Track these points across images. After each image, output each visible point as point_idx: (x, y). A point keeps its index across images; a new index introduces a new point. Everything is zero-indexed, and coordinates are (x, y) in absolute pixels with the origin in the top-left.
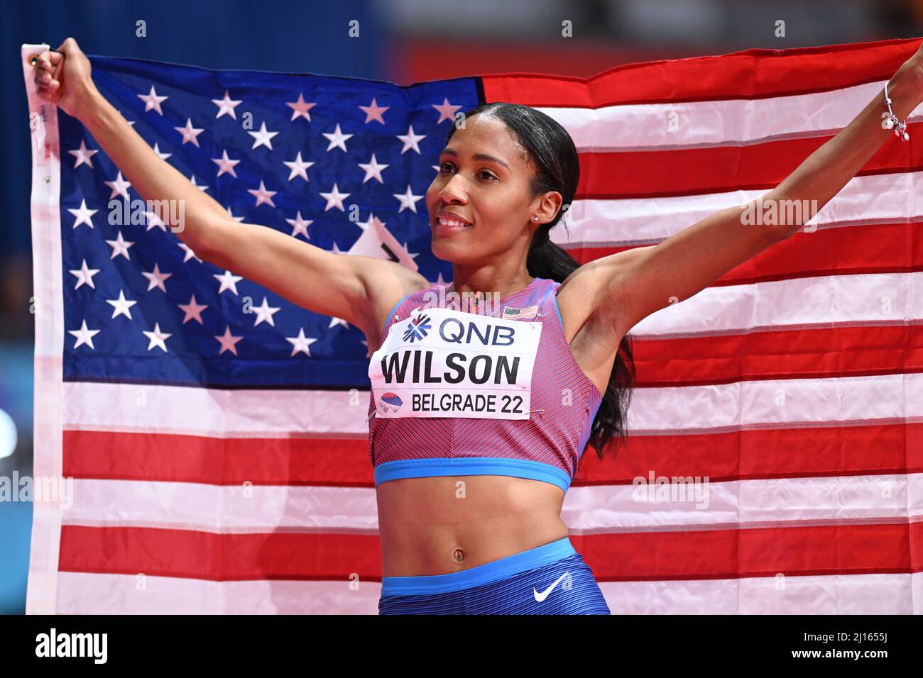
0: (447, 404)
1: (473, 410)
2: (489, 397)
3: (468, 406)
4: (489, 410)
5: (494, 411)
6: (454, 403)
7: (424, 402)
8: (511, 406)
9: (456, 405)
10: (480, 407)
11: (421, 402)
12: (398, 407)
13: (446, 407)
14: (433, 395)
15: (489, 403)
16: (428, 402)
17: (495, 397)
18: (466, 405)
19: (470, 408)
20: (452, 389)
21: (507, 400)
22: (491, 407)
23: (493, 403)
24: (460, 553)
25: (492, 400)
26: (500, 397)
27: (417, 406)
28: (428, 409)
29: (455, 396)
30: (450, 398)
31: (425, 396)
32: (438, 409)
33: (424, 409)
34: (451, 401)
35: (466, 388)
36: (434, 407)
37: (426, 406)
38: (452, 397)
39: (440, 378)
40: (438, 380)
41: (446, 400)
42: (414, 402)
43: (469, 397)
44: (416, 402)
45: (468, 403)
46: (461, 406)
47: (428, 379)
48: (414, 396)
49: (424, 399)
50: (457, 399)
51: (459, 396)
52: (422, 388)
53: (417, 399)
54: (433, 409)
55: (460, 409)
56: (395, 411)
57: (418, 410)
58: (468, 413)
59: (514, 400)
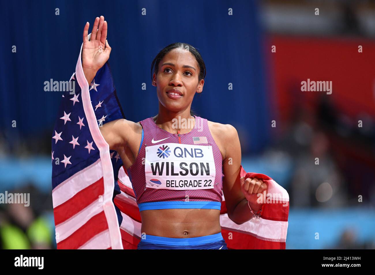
0: (182, 184)
1: (192, 187)
2: (199, 181)
3: (191, 185)
4: (199, 186)
5: (201, 186)
6: (185, 184)
7: (172, 184)
8: (207, 184)
9: (185, 185)
10: (195, 185)
11: (170, 183)
12: (159, 185)
13: (182, 186)
14: (176, 181)
15: (199, 183)
16: (173, 184)
17: (201, 181)
18: (190, 185)
19: (191, 186)
20: (184, 178)
21: (206, 182)
22: (200, 185)
23: (201, 183)
24: (186, 233)
25: (200, 182)
26: (203, 181)
27: (168, 185)
28: (174, 187)
29: (185, 181)
30: (183, 182)
31: (172, 181)
32: (178, 187)
33: (171, 186)
34: (183, 183)
35: (189, 177)
36: (176, 186)
37: (173, 185)
38: (184, 182)
39: (178, 174)
40: (177, 174)
41: (181, 183)
42: (167, 184)
43: (191, 181)
44: (168, 184)
45: (191, 184)
46: (188, 185)
47: (173, 174)
48: (167, 181)
49: (171, 182)
50: (186, 182)
51: (187, 181)
52: (170, 178)
53: (168, 182)
54: (176, 187)
55: (187, 186)
56: (158, 186)
57: (169, 186)
58: (191, 188)
59: (209, 181)
